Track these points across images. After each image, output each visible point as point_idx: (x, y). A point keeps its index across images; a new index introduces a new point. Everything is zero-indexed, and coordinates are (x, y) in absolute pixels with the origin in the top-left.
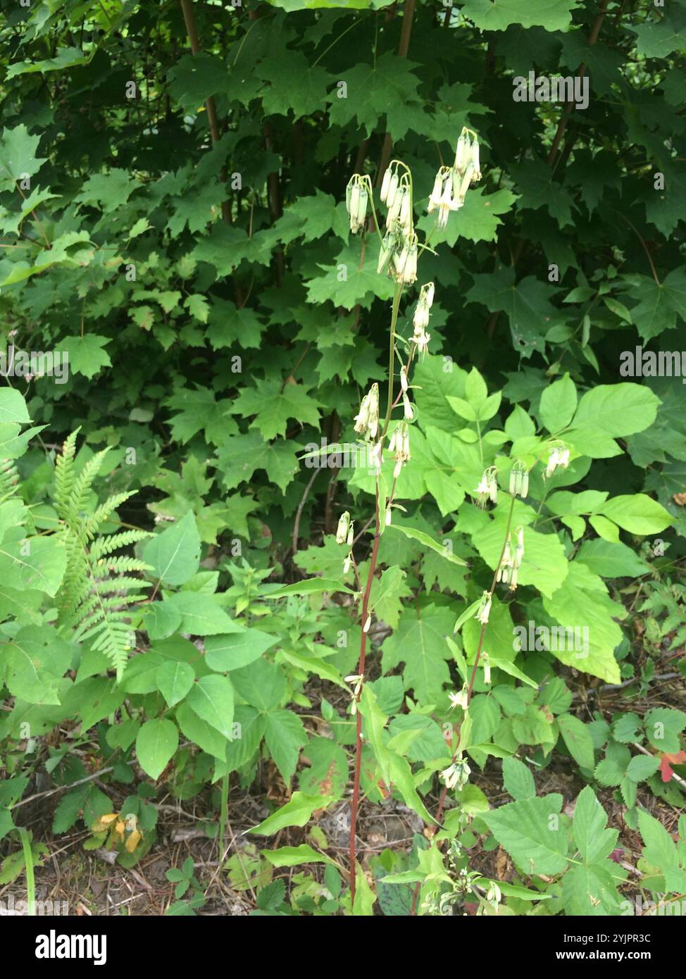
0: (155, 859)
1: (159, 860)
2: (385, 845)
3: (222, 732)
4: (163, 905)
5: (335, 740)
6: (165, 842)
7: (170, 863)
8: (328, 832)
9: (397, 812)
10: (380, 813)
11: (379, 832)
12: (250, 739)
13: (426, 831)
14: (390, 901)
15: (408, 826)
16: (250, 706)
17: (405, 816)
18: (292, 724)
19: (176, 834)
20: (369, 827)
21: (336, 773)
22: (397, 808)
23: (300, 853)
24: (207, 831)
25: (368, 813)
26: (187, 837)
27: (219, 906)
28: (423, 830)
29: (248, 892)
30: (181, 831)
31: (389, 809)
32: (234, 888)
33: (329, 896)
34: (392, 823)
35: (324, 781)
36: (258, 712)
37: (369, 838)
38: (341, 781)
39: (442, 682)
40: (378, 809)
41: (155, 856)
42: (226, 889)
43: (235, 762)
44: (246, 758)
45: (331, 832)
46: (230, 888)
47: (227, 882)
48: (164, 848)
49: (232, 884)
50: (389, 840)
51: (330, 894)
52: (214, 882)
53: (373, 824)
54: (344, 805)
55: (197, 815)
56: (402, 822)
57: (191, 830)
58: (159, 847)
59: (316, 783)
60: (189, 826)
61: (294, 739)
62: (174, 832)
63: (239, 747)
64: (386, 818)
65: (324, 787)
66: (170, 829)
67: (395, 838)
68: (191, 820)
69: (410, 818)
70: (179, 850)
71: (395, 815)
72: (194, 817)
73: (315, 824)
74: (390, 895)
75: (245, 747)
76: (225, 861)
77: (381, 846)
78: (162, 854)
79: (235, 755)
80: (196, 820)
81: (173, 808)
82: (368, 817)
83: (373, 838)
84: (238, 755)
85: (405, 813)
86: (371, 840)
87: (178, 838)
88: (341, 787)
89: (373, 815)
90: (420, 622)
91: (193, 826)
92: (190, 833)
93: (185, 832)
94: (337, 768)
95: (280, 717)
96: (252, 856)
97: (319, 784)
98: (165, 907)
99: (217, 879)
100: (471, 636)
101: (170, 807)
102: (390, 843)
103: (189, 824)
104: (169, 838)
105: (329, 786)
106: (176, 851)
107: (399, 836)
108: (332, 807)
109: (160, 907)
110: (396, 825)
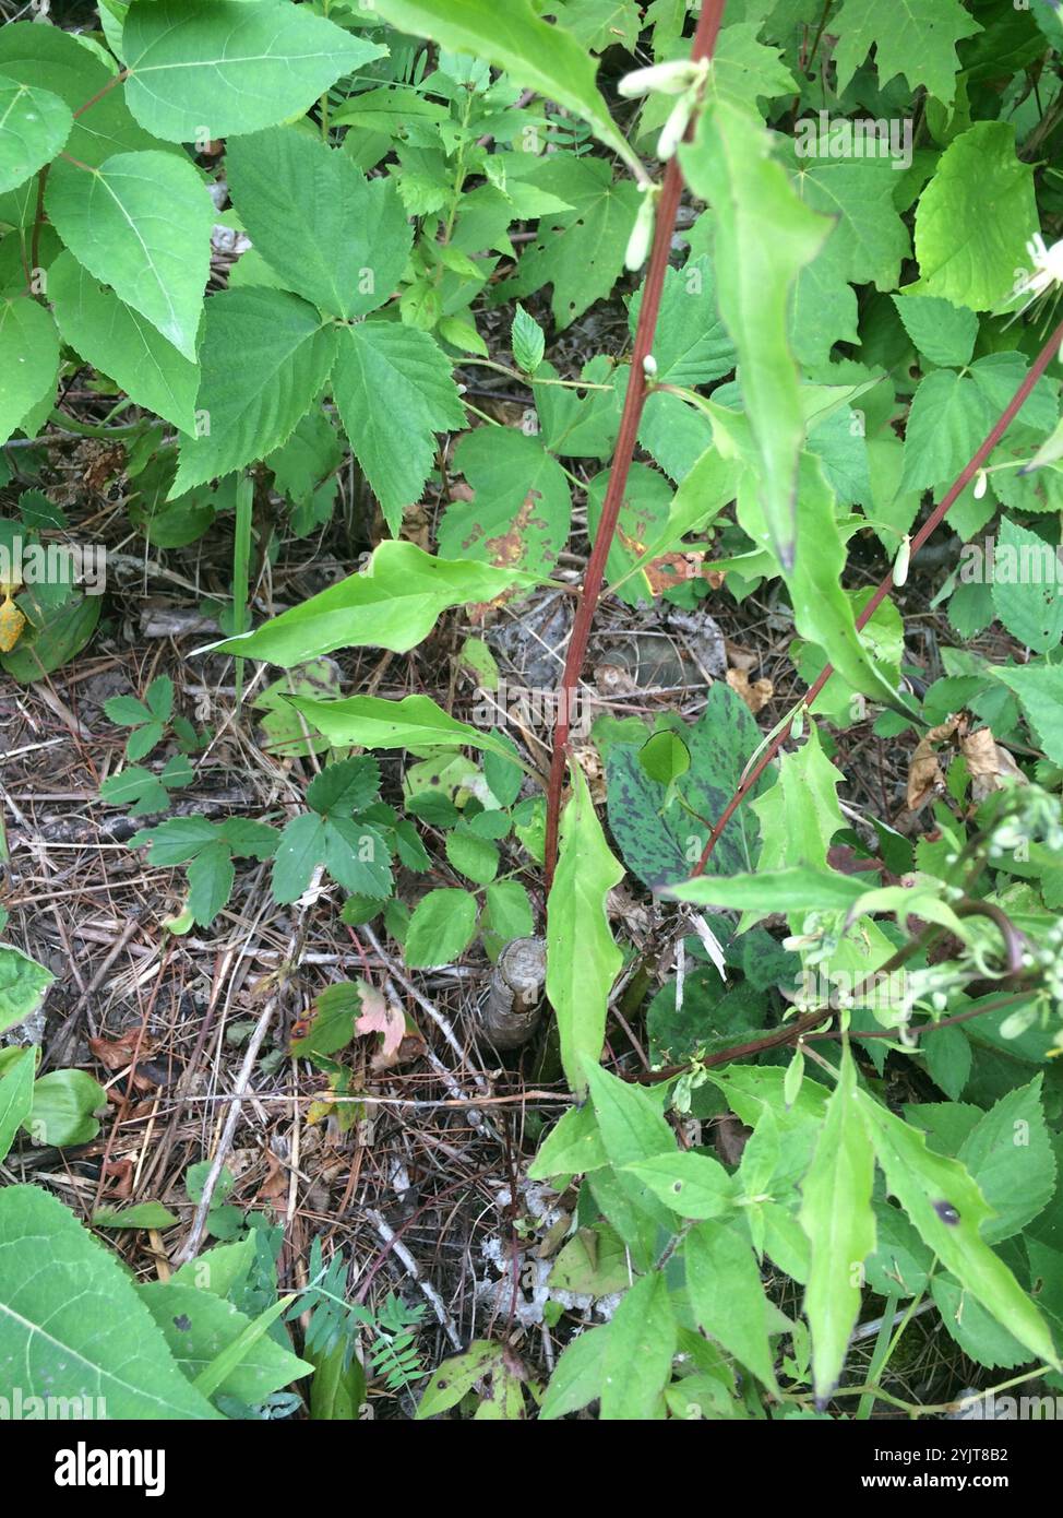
0: (98, 669)
1: (109, 670)
2: (632, 694)
3: (163, 330)
4: (106, 768)
5: (541, 440)
6: (129, 634)
7: (135, 679)
8: (505, 653)
9: (667, 627)
10: (629, 627)
11: (622, 664)
12: (289, 391)
13: (730, 675)
14: (634, 821)
15: (689, 660)
16: (296, 296)
17: (685, 639)
18: (421, 367)
19: (151, 620)
20: (599, 653)
21: (536, 520)
22: (670, 618)
23: (406, 716)
24: (222, 620)
25: (601, 622)
26: (176, 629)
27: (236, 785)
28: (723, 673)
29: (305, 761)
30: (160, 616)
31: (650, 620)
32: (272, 751)
33: (491, 802)
34: (652, 650)
35: (503, 538)
36: (319, 320)
37: (597, 674)
38: (549, 542)
39: (834, 339)
40: (623, 617)
41: (101, 663)
42: (253, 750)
43: (239, 448)
44: (272, 439)
45: (512, 654)
46: (262, 750)
47: (258, 736)
48: (122, 646)
49: (269, 743)
50: (641, 683)
51: (491, 796)
52: (228, 732)
53: (609, 646)
54: (548, 601)
55: (206, 586)
56: (677, 650)
57: (188, 616)
58: (110, 643)
59: (482, 540)
60: (186, 607)
61: (425, 409)
62: (145, 615)
63: (256, 412)
64: (640, 638)
65: (504, 552)
66: (137, 608)
67: (656, 681)
68: (191, 595)
69: (696, 643)
70: (158, 654)
71: (663, 634)
72: (197, 590)
73: (476, 635)
74: (637, 807)
75: (274, 411)
76: (260, 688)
77: (622, 694)
78: (118, 660)
79: (241, 426)
80: (201, 596)
81: (138, 562)
82: (601, 632)
83: (607, 676)
84: (250, 431)
85: (685, 632)
86: (602, 679)
87: (153, 630)
88: (548, 556)
89: (613, 628)
90: (802, 175)
91: (195, 606)
92: (182, 621)
93: (173, 619)
94: (540, 510)
95: (388, 344)
96: (322, 685)
97: (488, 544)
98: (111, 772)
99: (234, 727)
100: (936, 220)
101: (131, 559)
102: (643, 692)
103: (187, 601)
104: (136, 625)
105: (514, 551)
106: (151, 656)
107: (667, 678)
108: (519, 600)
109: (99, 770)
110: (663, 656)
